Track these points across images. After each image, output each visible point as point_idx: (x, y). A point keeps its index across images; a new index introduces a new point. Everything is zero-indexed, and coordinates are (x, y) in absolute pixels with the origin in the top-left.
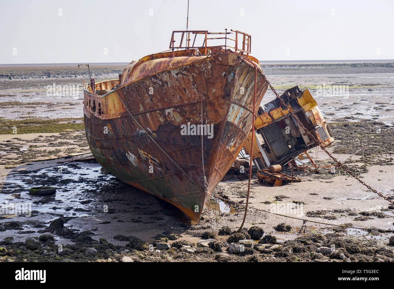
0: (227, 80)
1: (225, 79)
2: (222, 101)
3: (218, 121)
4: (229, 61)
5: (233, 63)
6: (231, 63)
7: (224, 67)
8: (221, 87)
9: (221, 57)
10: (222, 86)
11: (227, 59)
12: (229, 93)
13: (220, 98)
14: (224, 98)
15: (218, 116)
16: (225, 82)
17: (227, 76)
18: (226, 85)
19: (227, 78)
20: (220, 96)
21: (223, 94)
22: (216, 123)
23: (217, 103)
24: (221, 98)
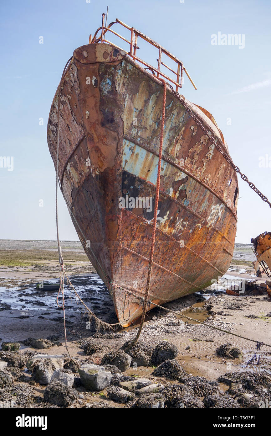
0: (101, 90)
1: (97, 90)
2: (102, 131)
3: (104, 168)
4: (98, 54)
5: (105, 58)
6: (100, 59)
7: (91, 67)
8: (95, 106)
9: (86, 51)
10: (96, 103)
11: (95, 53)
12: (111, 117)
13: (97, 126)
14: (103, 125)
15: (102, 159)
16: (98, 95)
17: (100, 84)
18: (102, 102)
19: (100, 87)
20: (97, 122)
21: (100, 118)
22: (102, 170)
23: (95, 136)
24: (98, 124)
